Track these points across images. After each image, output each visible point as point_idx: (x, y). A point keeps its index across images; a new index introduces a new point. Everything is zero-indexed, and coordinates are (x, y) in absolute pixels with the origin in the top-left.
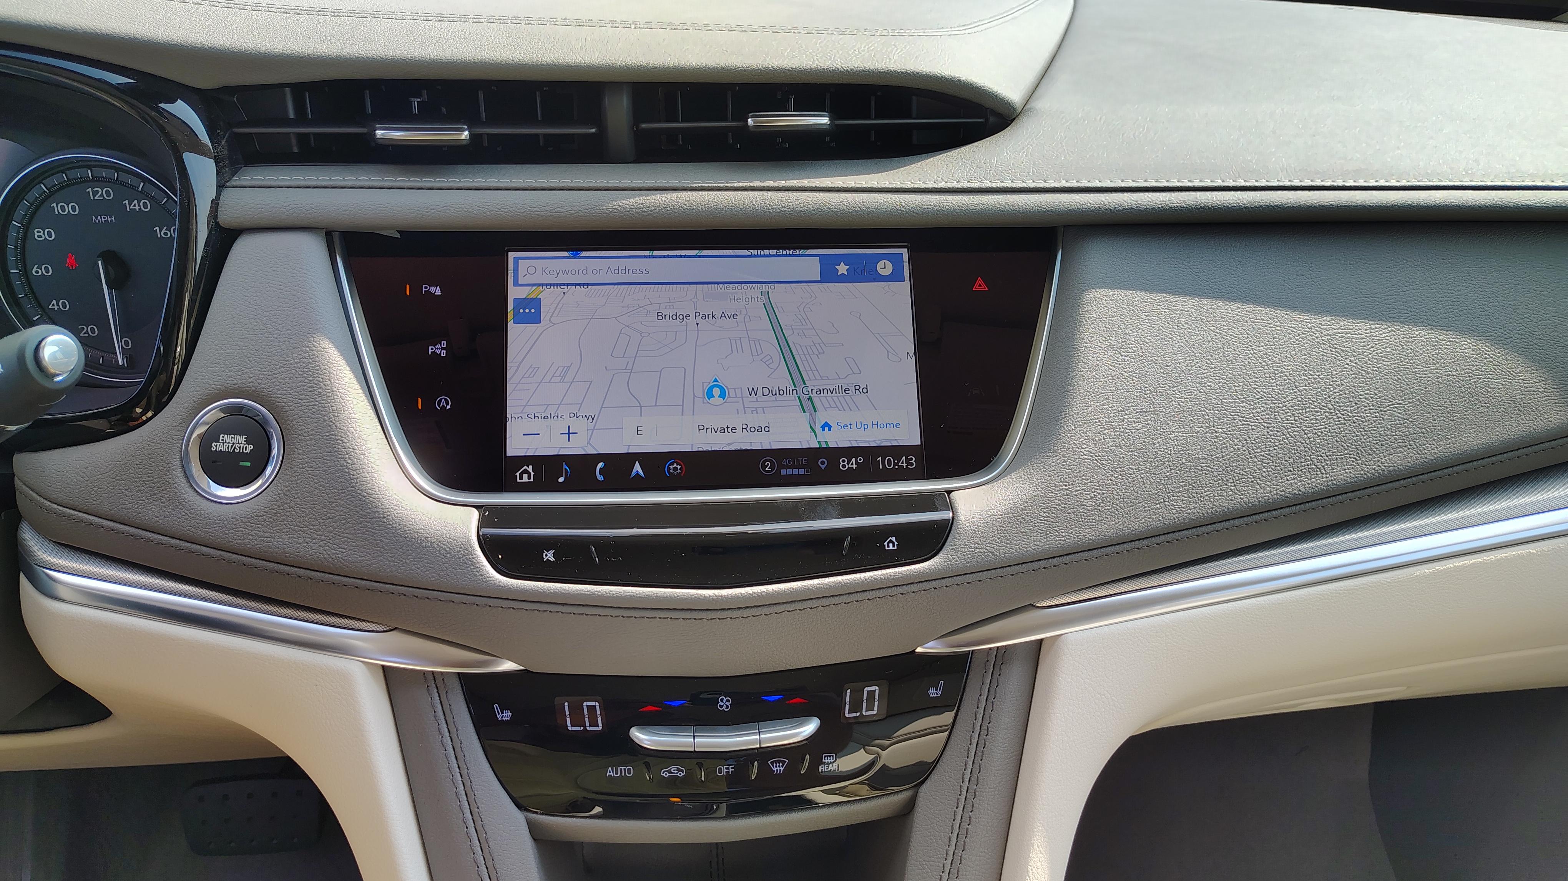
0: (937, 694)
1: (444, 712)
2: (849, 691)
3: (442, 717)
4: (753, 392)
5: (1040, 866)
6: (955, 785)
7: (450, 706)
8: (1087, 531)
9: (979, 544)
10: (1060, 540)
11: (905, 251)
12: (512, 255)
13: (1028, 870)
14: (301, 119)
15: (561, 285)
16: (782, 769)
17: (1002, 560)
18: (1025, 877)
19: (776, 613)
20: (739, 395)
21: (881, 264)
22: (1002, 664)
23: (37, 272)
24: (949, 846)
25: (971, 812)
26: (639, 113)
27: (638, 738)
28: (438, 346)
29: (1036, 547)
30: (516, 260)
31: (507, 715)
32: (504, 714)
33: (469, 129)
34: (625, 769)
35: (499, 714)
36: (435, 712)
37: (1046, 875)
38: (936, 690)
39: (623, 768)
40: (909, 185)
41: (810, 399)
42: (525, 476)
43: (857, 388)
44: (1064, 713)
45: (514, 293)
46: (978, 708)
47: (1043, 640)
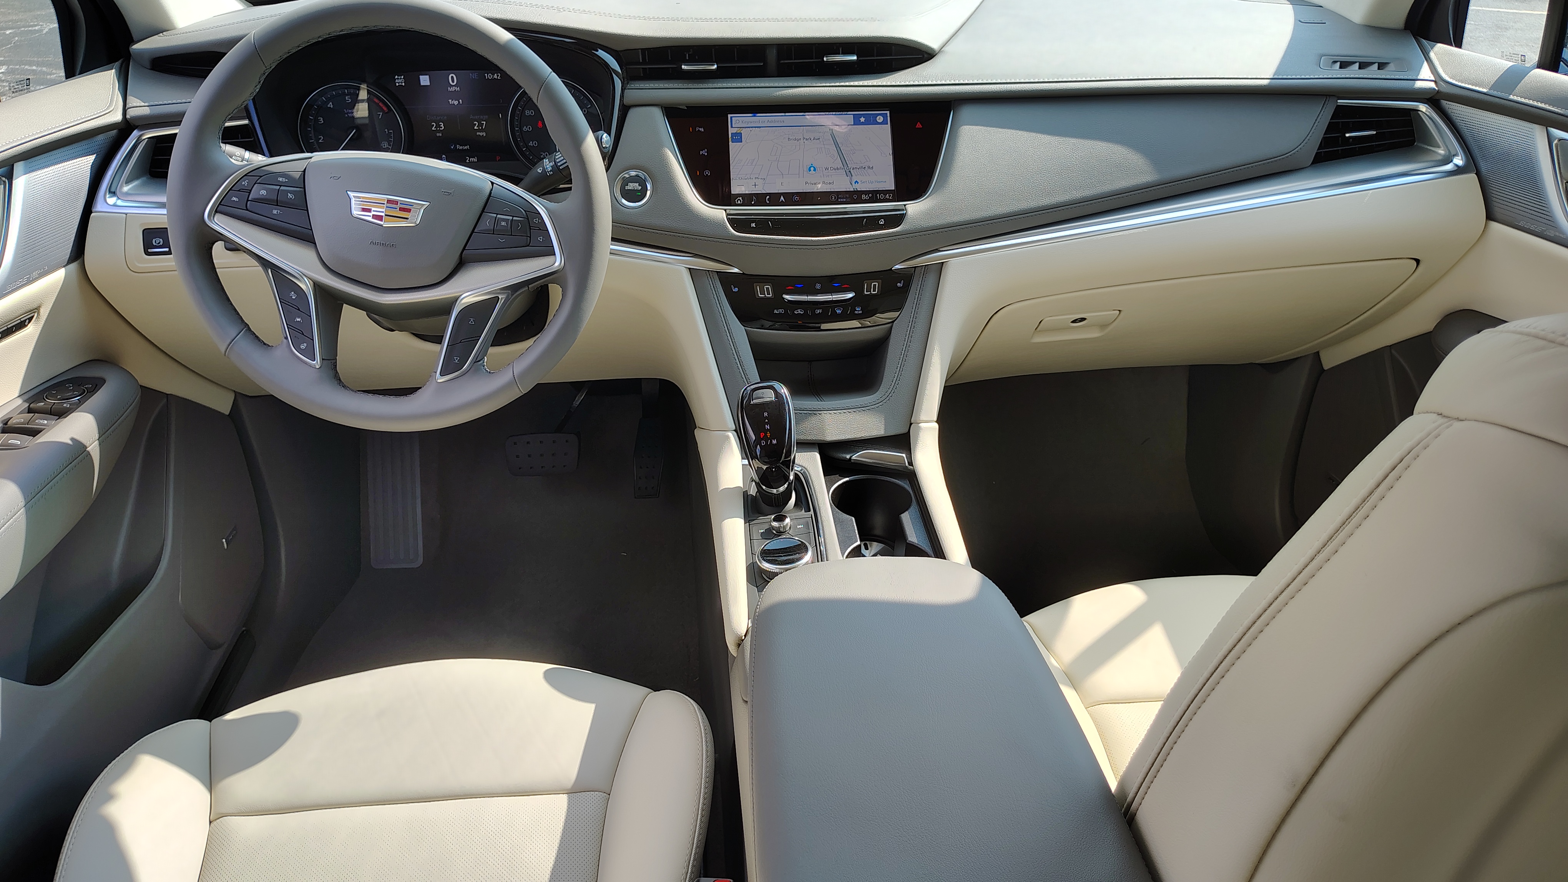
1: (713, 287)
2: (866, 284)
4: (827, 169)
6: (908, 320)
7: (716, 285)
9: (915, 222)
11: (888, 112)
12: (729, 116)
14: (644, 62)
15: (749, 127)
16: (840, 312)
19: (837, 248)
20: (821, 170)
21: (878, 118)
22: (926, 274)
23: (525, 129)
24: (905, 342)
26: (780, 57)
27: (787, 298)
28: (704, 151)
30: (731, 117)
31: (736, 290)
33: (717, 64)
34: (782, 310)
35: (733, 288)
36: (710, 287)
38: (901, 284)
40: (889, 84)
41: (850, 171)
42: (739, 201)
43: (869, 167)
44: (950, 291)
45: (731, 131)
46: (916, 291)
47: (943, 263)
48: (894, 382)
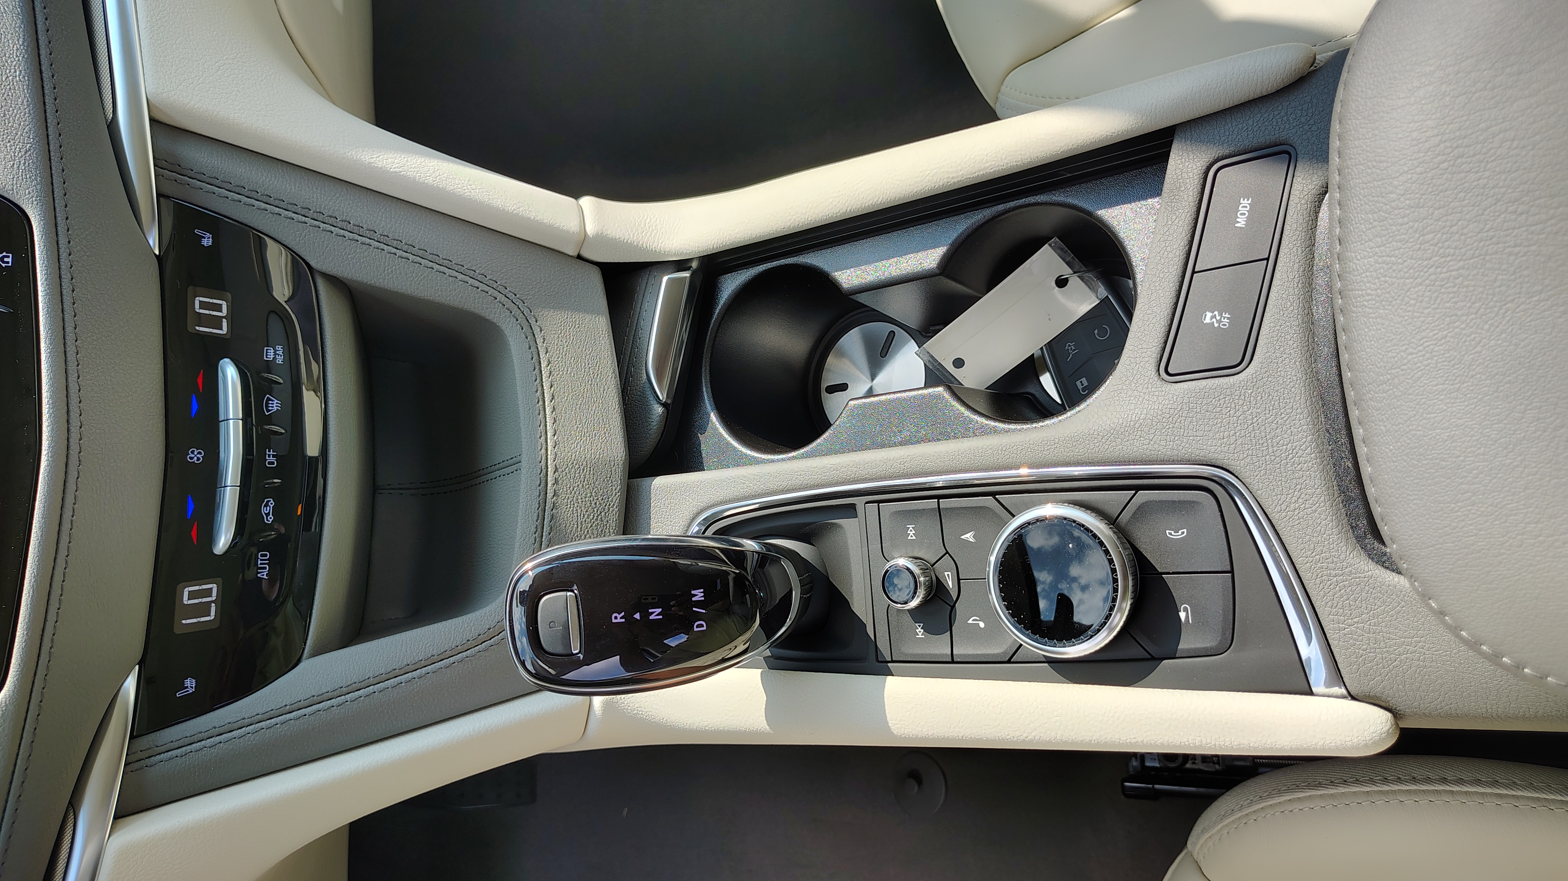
0: (209, 238)
1: (179, 748)
2: (197, 328)
3: (184, 748)
5: (392, 160)
6: (309, 231)
7: (172, 742)
8: (11, 45)
9: (14, 164)
10: (19, 76)
13: (394, 172)
16: (276, 401)
17: (37, 142)
18: (401, 175)
19: (79, 391)
22: (179, 166)
24: (370, 245)
25: (337, 219)
27: (224, 545)
29: (25, 103)
31: (190, 683)
32: (189, 685)
34: (261, 560)
35: (188, 691)
36: (177, 757)
37: (402, 157)
38: (204, 238)
39: (259, 562)
44: (235, 110)
46: (228, 198)
47: (152, 120)
48: (477, 284)
